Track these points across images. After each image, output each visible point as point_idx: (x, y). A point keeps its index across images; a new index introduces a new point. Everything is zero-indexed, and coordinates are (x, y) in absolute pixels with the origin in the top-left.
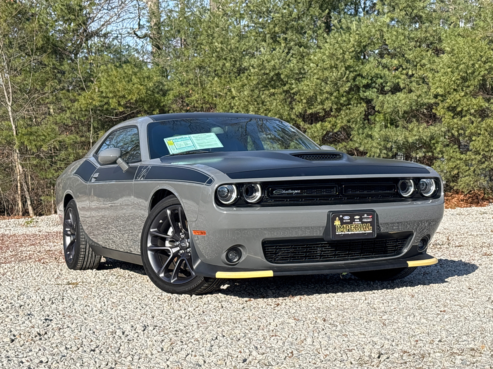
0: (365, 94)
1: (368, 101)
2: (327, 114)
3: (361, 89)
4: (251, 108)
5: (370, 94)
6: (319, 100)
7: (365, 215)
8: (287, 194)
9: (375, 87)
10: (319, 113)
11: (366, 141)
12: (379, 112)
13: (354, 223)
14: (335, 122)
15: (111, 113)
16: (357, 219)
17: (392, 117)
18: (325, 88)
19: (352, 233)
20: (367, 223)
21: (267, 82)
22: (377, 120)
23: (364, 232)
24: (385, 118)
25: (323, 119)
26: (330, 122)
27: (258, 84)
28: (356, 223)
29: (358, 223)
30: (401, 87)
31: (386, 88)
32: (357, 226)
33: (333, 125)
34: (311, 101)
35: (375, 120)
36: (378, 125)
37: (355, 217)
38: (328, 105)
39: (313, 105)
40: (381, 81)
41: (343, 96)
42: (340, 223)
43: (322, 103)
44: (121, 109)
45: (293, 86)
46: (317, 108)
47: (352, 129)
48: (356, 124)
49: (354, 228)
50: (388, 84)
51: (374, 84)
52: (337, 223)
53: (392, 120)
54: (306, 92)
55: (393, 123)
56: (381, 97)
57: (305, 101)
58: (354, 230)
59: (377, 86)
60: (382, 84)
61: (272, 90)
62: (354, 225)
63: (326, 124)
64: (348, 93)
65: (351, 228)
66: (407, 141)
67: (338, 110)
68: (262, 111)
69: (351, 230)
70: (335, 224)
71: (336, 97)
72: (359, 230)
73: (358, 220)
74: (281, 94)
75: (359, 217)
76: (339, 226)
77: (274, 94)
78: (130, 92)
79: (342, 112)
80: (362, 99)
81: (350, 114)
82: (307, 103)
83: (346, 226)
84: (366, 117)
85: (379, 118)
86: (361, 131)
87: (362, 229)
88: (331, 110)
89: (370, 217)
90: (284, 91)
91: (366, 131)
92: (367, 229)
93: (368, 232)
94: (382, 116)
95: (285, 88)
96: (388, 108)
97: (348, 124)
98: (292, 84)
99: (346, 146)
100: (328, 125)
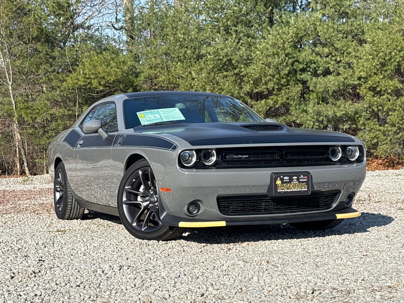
0: (302, 77)
1: (304, 83)
2: (270, 93)
3: (298, 72)
4: (208, 88)
5: (306, 76)
6: (263, 81)
7: (302, 176)
8: (238, 158)
9: (309, 71)
10: (263, 92)
11: (302, 115)
12: (313, 91)
14: (277, 99)
15: (93, 91)
16: (295, 179)
17: (324, 96)
18: (268, 71)
19: (291, 190)
20: (303, 182)
21: (221, 66)
22: (311, 98)
24: (317, 96)
25: (266, 97)
26: (272, 99)
27: (214, 68)
29: (296, 182)
30: (331, 71)
31: (318, 72)
32: (295, 185)
33: (275, 102)
34: (257, 82)
35: (309, 98)
36: (312, 102)
37: (293, 178)
38: (271, 85)
39: (258, 85)
40: (315, 66)
41: (283, 78)
42: (281, 183)
43: (266, 84)
44: (101, 88)
45: (243, 70)
46: (262, 88)
47: (291, 105)
48: (294, 101)
49: (292, 186)
50: (320, 69)
51: (308, 69)
52: (279, 182)
53: (323, 98)
54: (253, 75)
55: (324, 100)
56: (314, 79)
57: (252, 82)
58: (293, 188)
59: (311, 70)
60: (315, 68)
61: (225, 73)
62: (293, 184)
63: (270, 101)
64: (287, 75)
66: (336, 116)
67: (279, 90)
68: (216, 90)
69: (290, 188)
70: (277, 183)
71: (277, 79)
72: (297, 188)
73: (296, 180)
74: (232, 76)
75: (296, 178)
77: (226, 76)
78: (109, 74)
79: (283, 91)
80: (298, 80)
81: (289, 93)
82: (254, 84)
83: (286, 185)
84: (302, 95)
85: (313, 96)
86: (297, 107)
87: (299, 188)
88: (273, 89)
89: (305, 177)
90: (235, 74)
91: (302, 107)
92: (303, 188)
93: (304, 190)
94: (315, 95)
95: (236, 71)
96: (320, 88)
97: (287, 101)
98: (241, 68)
99: (285, 119)
100: (271, 102)
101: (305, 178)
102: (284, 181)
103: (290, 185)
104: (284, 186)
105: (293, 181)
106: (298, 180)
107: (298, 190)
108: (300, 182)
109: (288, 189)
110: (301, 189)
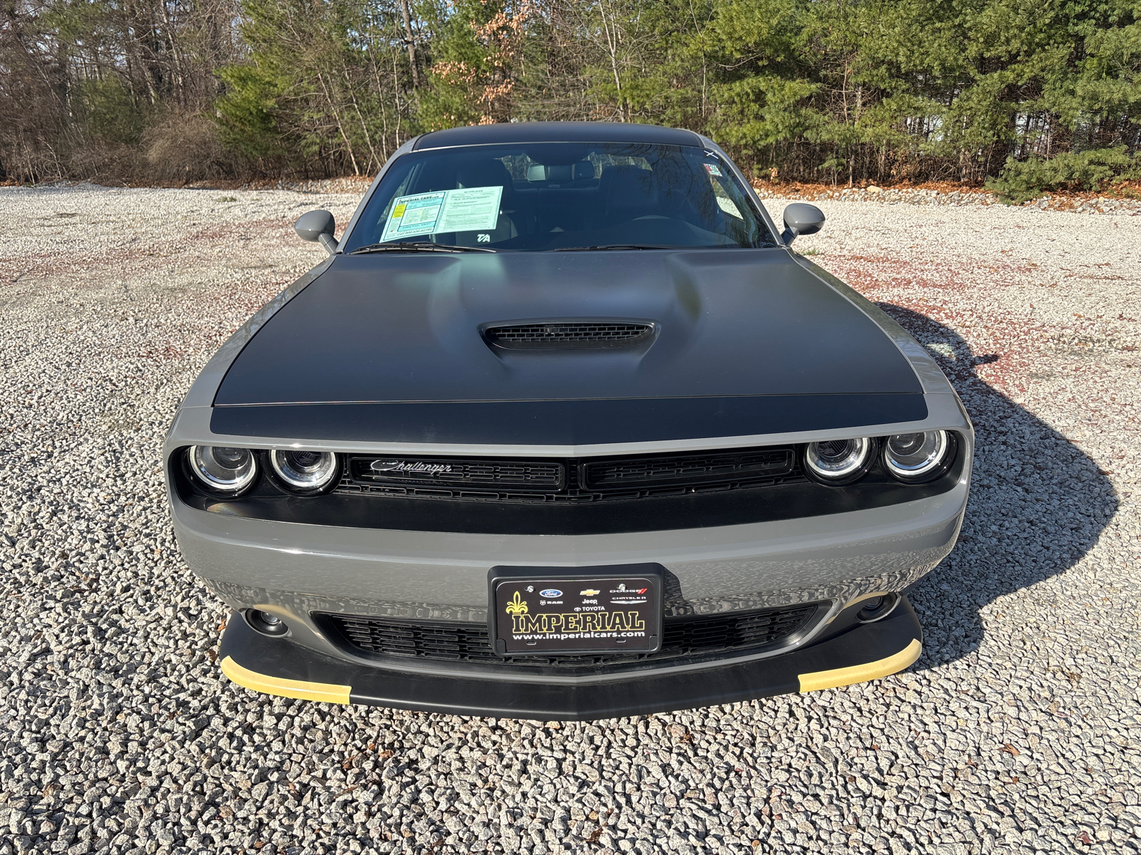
0: (1076, 28)
1: (1080, 39)
2: (1013, 58)
3: (1071, 20)
4: (902, 51)
5: (1085, 27)
6: (1003, 39)
7: (622, 588)
8: (414, 474)
9: (1093, 18)
10: (1000, 57)
11: (1063, 99)
12: (1092, 56)
13: (578, 609)
14: (1022, 71)
16: (589, 598)
17: (1111, 63)
18: (1014, 20)
19: (572, 636)
20: (626, 608)
21: (931, 12)
22: (1088, 67)
23: (615, 635)
24: (1100, 64)
25: (1003, 66)
26: (1013, 71)
27: (920, 15)
28: (588, 609)
29: (595, 608)
30: (1135, 16)
31: (1110, 19)
32: (589, 619)
33: (1018, 75)
34: (990, 40)
35: (1084, 67)
36: (1086, 75)
37: (583, 593)
38: (1015, 44)
39: (992, 46)
40: (1106, 7)
41: (1041, 31)
42: (526, 610)
43: (1008, 41)
44: (737, 55)
45: (968, 18)
46: (999, 50)
47: (1046, 82)
48: (1053, 74)
49: (578, 622)
50: (1115, 13)
51: (1093, 13)
52: (517, 608)
53: (1110, 68)
54: (985, 27)
55: (1112, 72)
56: (1100, 33)
57: (981, 40)
58: (580, 628)
59: (1098, 15)
60: (1106, 11)
61: (938, 25)
62: (580, 616)
63: (1008, 73)
64: (1050, 26)
65: (567, 622)
66: (1126, 101)
67: (1029, 54)
68: (916, 55)
69: (567, 628)
70: (508, 611)
71: (1029, 34)
72: (599, 629)
73: (595, 602)
74: (949, 29)
75: (597, 592)
76: (522, 617)
77: (939, 30)
78: (749, 33)
79: (1035, 57)
80: (1070, 35)
81: (1047, 58)
82: (985, 42)
83: (549, 618)
84: (1071, 62)
85: (1091, 64)
86: (1058, 85)
87: (608, 628)
88: (1018, 54)
89: (639, 591)
90: (955, 26)
91: (1066, 84)
92: (628, 628)
93: (630, 635)
94: (1095, 62)
95: (957, 21)
96: (1107, 50)
97: (1041, 74)
98: (966, 15)
99: (1032, 106)
100: (1010, 75)
101: (635, 595)
102: (543, 603)
103: (566, 618)
104: (539, 620)
105: (581, 605)
106: (603, 599)
107: (604, 635)
108: (611, 608)
109: (558, 631)
110: (619, 632)
